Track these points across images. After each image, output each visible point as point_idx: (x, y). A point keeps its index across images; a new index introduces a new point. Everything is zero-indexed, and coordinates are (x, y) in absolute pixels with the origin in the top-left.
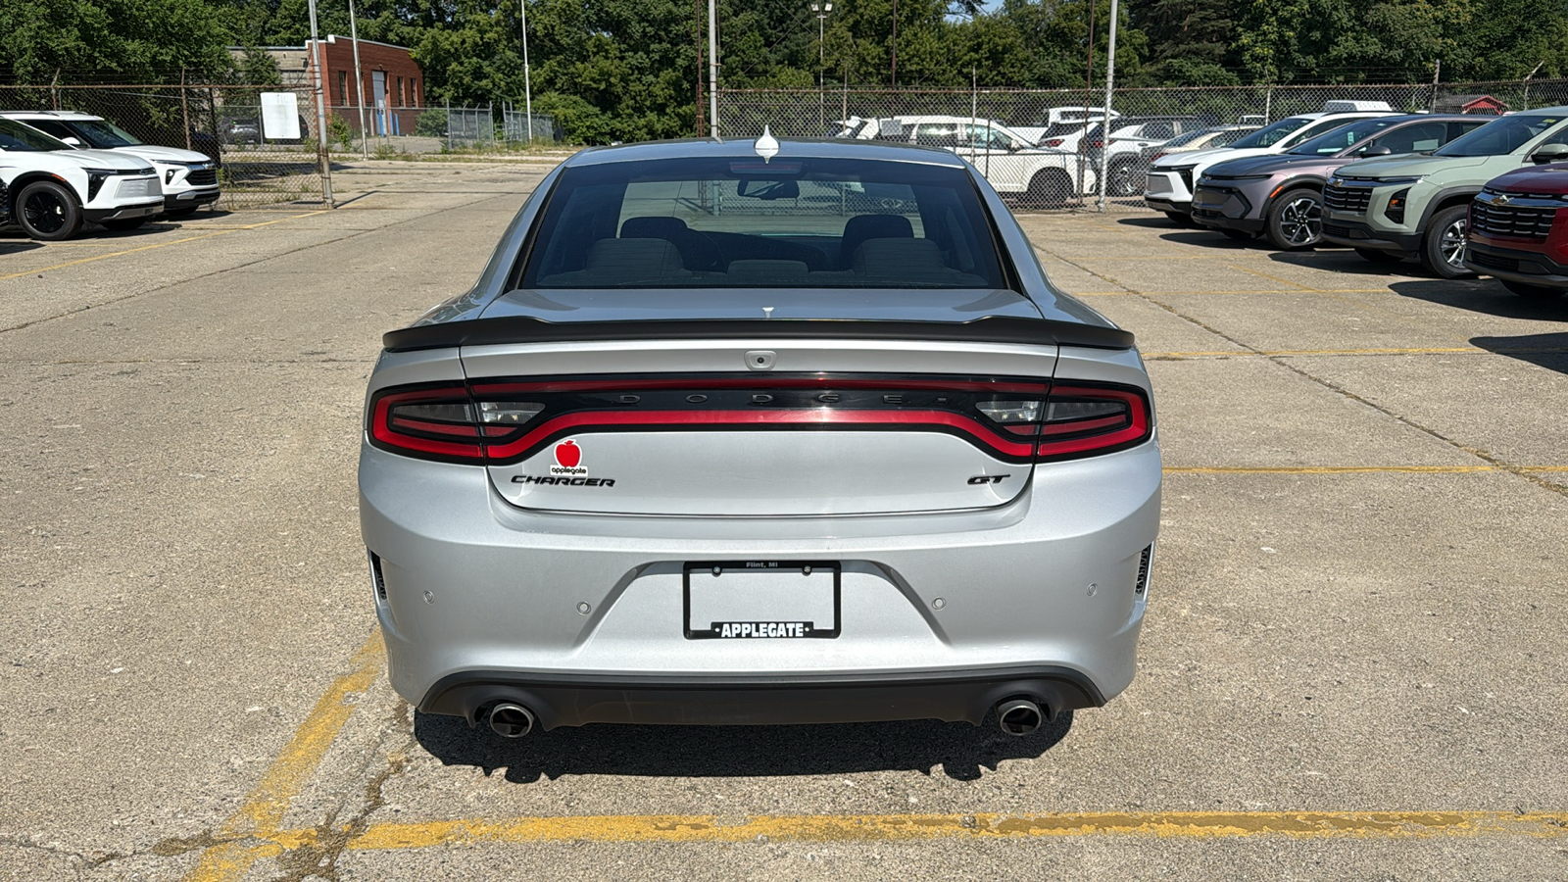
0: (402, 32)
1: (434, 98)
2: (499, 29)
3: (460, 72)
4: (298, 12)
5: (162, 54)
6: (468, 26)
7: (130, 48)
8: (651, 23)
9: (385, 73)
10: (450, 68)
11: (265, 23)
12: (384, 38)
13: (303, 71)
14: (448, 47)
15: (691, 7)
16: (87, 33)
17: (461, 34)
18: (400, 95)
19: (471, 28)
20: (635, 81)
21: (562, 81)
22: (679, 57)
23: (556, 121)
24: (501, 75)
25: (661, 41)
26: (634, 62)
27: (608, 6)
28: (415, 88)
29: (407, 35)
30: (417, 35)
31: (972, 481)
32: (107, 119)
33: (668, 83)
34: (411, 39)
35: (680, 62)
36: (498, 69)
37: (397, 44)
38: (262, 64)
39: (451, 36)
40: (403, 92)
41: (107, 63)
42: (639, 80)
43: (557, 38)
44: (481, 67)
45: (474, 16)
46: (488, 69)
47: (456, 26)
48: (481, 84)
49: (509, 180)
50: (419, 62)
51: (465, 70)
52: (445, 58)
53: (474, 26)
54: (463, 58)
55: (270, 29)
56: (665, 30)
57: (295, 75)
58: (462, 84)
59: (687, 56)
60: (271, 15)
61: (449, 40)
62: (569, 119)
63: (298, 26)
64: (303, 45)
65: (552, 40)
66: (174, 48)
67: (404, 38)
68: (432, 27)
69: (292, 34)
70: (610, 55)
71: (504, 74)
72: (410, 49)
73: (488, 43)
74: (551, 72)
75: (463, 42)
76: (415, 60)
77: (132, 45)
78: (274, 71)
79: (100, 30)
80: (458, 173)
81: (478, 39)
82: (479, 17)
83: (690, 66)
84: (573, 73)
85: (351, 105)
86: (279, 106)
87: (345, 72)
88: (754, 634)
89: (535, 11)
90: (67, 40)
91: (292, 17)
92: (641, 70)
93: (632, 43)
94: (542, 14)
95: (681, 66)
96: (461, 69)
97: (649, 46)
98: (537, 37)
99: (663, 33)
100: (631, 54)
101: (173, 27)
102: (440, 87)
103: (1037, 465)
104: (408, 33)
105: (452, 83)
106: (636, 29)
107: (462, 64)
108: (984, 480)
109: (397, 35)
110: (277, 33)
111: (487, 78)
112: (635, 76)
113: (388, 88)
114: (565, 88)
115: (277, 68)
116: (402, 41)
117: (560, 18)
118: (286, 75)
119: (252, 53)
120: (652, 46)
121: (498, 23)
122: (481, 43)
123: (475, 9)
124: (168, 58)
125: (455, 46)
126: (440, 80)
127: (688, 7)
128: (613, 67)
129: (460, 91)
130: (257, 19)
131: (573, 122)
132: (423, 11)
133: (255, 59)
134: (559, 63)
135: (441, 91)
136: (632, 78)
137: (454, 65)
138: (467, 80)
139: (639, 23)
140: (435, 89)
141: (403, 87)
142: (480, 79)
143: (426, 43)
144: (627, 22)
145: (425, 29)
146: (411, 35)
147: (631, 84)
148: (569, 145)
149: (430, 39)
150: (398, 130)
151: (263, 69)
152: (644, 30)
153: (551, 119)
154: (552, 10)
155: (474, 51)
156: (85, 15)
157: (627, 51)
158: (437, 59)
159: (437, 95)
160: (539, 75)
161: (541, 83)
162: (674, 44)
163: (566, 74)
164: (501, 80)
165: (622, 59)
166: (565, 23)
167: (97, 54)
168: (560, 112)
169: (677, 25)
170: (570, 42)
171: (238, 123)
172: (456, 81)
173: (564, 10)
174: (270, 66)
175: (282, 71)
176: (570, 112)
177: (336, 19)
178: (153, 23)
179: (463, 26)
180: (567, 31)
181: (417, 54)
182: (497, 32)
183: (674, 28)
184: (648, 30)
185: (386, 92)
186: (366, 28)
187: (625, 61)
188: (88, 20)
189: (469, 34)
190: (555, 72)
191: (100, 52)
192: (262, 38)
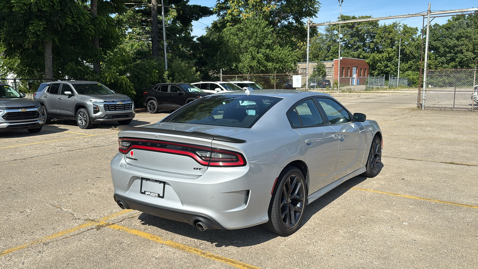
0: (364, 55)
1: (372, 74)
2: (395, 52)
3: (381, 66)
4: (335, 51)
5: (276, 66)
6: (385, 52)
7: (269, 65)
8: (448, 48)
9: (357, 67)
10: (378, 65)
11: (326, 55)
12: (358, 57)
13: (332, 68)
14: (377, 59)
15: (464, 41)
16: (259, 62)
17: (382, 55)
18: (361, 73)
19: (386, 53)
20: (440, 67)
21: (414, 67)
22: (457, 58)
23: (409, 80)
24: (393, 66)
25: (451, 52)
26: (440, 60)
27: (432, 43)
28: (366, 71)
29: (365, 56)
30: (369, 55)
31: (194, 169)
32: (255, 83)
33: (452, 67)
34: (367, 57)
35: (457, 60)
36: (393, 64)
37: (362, 58)
38: (321, 66)
39: (379, 55)
40: (362, 72)
41: (263, 69)
42: (442, 66)
43: (414, 54)
44: (387, 64)
45: (387, 49)
46: (390, 65)
47: (380, 52)
48: (387, 69)
49: (373, 98)
50: (368, 64)
51: (382, 65)
52: (376, 62)
53: (387, 52)
54: (382, 62)
55: (327, 56)
56: (453, 49)
57: (330, 69)
58: (381, 69)
59: (460, 58)
60: (328, 52)
61: (378, 56)
62: (414, 79)
63: (334, 55)
64: (333, 60)
65: (412, 55)
66: (279, 64)
67: (365, 57)
68: (374, 53)
69: (333, 57)
70: (431, 59)
71: (395, 66)
72: (366, 60)
73: (391, 57)
74: (411, 65)
75: (383, 57)
76: (367, 63)
77: (270, 64)
78: (324, 68)
79: (262, 60)
80: (359, 96)
81: (387, 56)
82: (388, 49)
83: (461, 61)
84: (418, 65)
85: (345, 77)
86: (297, 79)
87: (344, 68)
88: (150, 195)
89: (407, 46)
90: (254, 63)
91: (333, 53)
92: (443, 63)
93: (440, 54)
94: (409, 47)
95: (458, 61)
96: (381, 65)
97: (446, 55)
98: (407, 54)
99: (452, 51)
100: (439, 58)
101: (280, 59)
102: (374, 71)
103: (209, 167)
104: (366, 55)
105: (378, 69)
106: (442, 50)
107: (381, 63)
108: (197, 169)
109: (363, 56)
110: (329, 57)
111: (389, 67)
112: (440, 65)
113: (357, 72)
114: (415, 69)
115: (325, 67)
116: (364, 58)
117: (415, 48)
118: (327, 69)
119: (319, 63)
120: (447, 55)
121: (394, 51)
122: (388, 57)
123: (387, 47)
124: (278, 67)
125: (380, 58)
126: (374, 69)
127: (462, 42)
128: (432, 62)
129: (380, 71)
130: (324, 54)
131: (415, 80)
132: (371, 48)
133: (319, 65)
134: (414, 62)
135: (374, 72)
136: (439, 65)
137: (379, 64)
138: (382, 68)
139: (443, 48)
140: (372, 71)
141: (362, 71)
142: (387, 68)
143: (371, 58)
144: (439, 48)
145: (371, 54)
146: (367, 56)
147: (438, 68)
148: (413, 87)
149: (372, 57)
150: (358, 84)
151: (321, 67)
152: (445, 50)
153: (407, 79)
154: (413, 45)
155: (386, 59)
156: (259, 57)
157: (438, 57)
158: (374, 62)
159: (373, 73)
160: (406, 66)
161: (407, 68)
162: (456, 53)
163: (416, 65)
164: (393, 68)
165: (436, 59)
166: (417, 49)
167: (260, 66)
168: (411, 77)
169: (457, 48)
170: (418, 55)
171: (312, 82)
172: (379, 69)
173: (417, 45)
174: (323, 67)
175: (326, 68)
176: (415, 77)
177: (345, 52)
178: (275, 58)
179: (383, 52)
180: (417, 52)
181: (368, 61)
182: (394, 53)
183: (456, 49)
184: (446, 50)
185: (356, 73)
186: (354, 54)
187: (437, 60)
188: (259, 58)
189: (385, 55)
190: (412, 65)
191: (261, 66)
192: (324, 59)
